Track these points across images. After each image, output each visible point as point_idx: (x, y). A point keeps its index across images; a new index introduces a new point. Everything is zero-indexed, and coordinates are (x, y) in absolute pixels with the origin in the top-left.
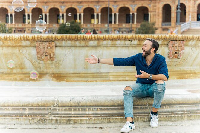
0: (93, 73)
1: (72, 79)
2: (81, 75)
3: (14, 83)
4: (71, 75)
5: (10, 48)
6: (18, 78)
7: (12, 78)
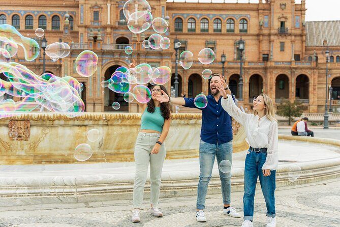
0: (185, 150)
1: (173, 157)
2: (177, 152)
3: (125, 164)
4: (171, 153)
5: (128, 128)
6: (129, 159)
7: (123, 159)
